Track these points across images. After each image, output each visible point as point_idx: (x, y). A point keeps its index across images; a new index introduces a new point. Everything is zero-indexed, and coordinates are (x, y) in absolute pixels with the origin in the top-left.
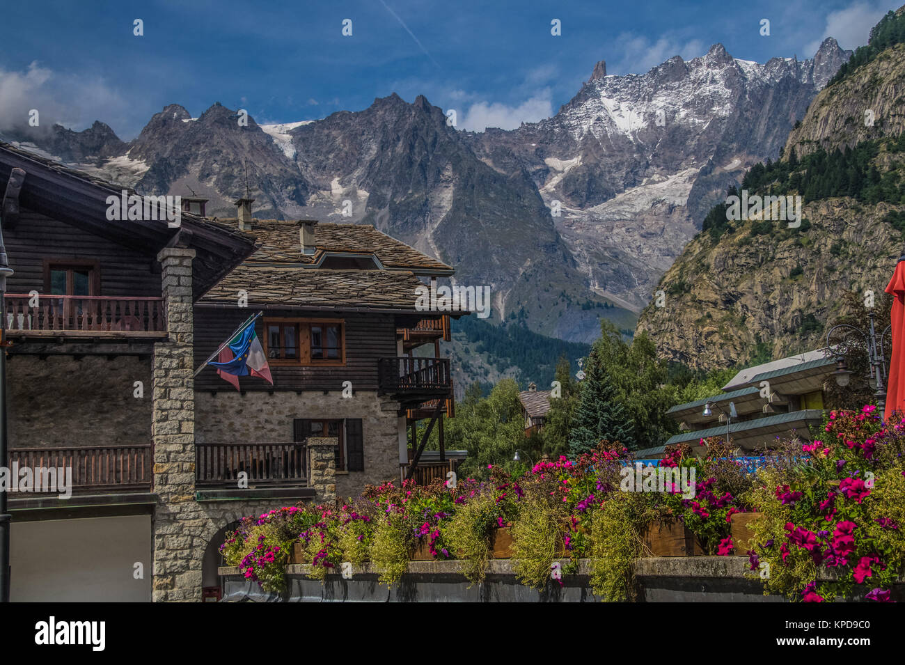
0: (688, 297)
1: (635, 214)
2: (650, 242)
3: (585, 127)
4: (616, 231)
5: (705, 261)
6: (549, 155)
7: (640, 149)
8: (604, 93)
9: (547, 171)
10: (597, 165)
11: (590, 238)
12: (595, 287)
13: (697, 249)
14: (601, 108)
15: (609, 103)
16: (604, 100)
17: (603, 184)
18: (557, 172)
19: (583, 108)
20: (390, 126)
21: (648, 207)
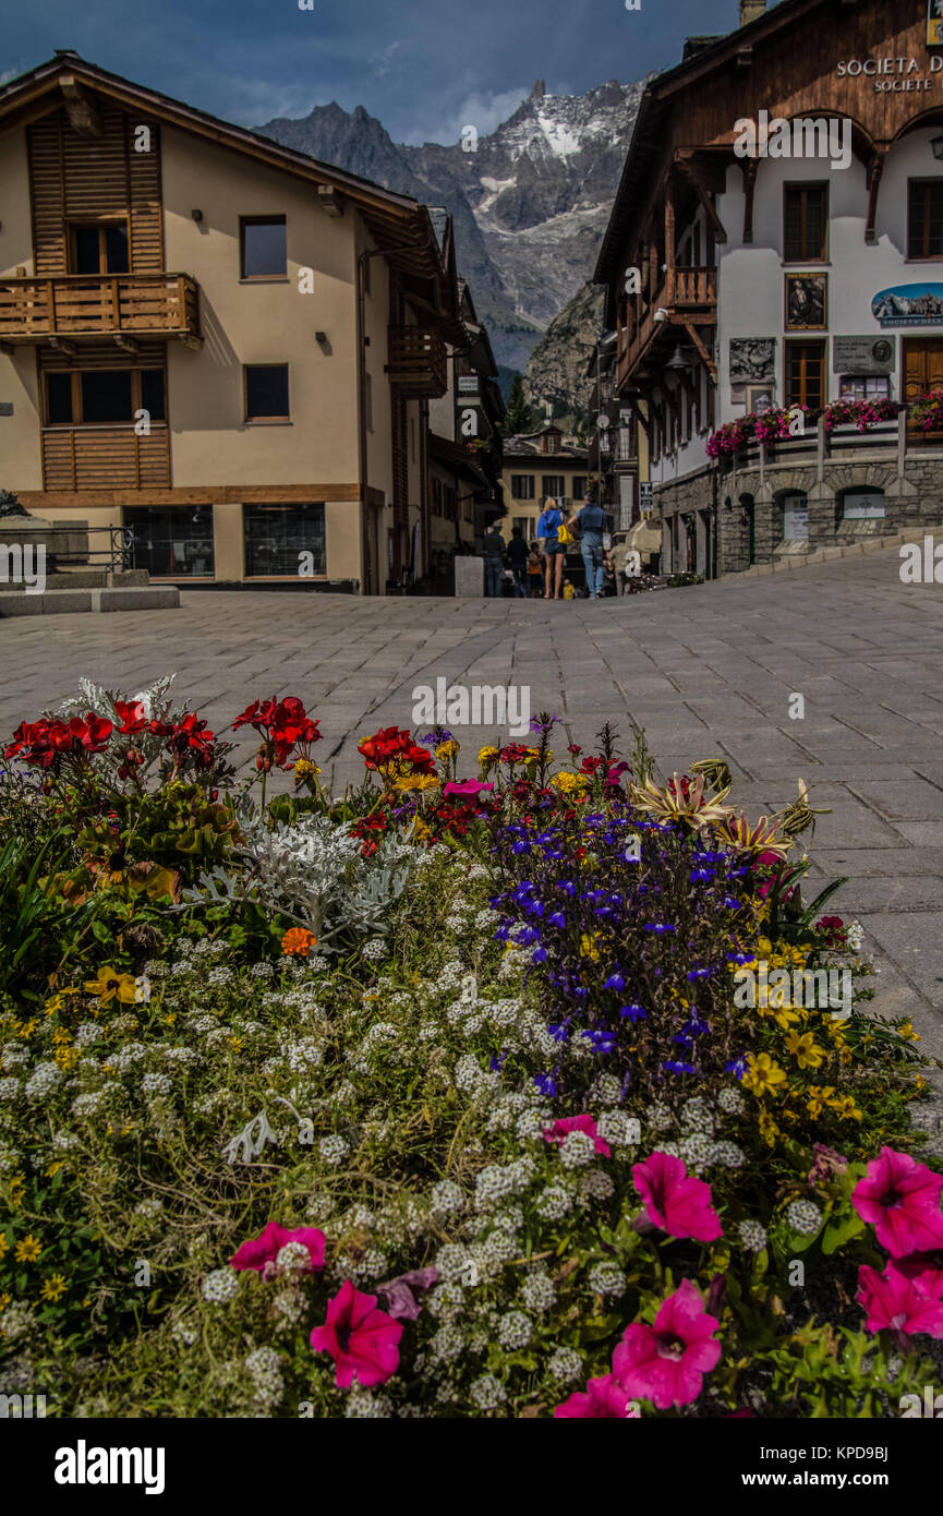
0: (573, 340)
1: (563, 239)
2: (575, 269)
3: (521, 148)
4: (544, 256)
5: (591, 307)
6: (485, 174)
7: (573, 174)
8: (541, 114)
9: (482, 192)
10: (530, 188)
11: (518, 262)
12: (520, 311)
13: (587, 295)
14: (538, 129)
15: (546, 124)
16: (541, 121)
17: (536, 207)
18: (491, 193)
19: (520, 128)
20: (329, 137)
21: (576, 234)
